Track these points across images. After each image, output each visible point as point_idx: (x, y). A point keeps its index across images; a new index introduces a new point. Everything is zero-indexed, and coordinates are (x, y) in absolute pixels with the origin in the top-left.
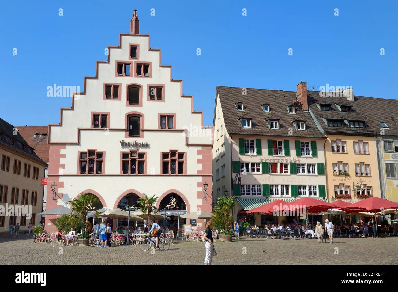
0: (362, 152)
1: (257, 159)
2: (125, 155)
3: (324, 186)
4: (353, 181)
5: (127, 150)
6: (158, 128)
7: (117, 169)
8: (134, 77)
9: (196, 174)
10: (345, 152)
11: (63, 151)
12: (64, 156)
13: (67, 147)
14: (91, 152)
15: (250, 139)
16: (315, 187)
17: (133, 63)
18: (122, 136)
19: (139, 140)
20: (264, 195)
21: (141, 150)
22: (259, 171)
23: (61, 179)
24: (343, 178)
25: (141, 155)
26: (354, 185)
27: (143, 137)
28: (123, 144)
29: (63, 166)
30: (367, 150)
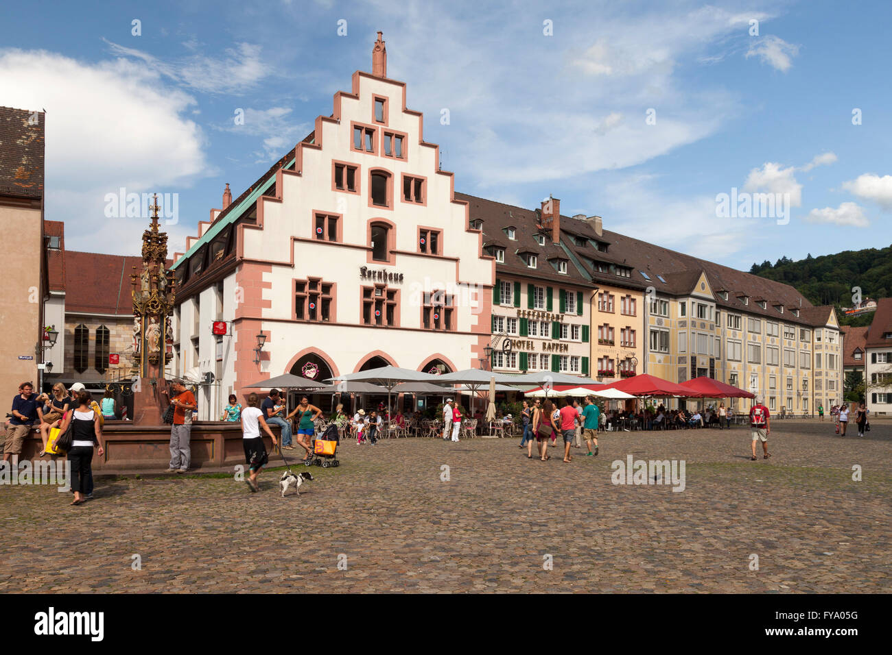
0: (627, 313)
1: (513, 313)
2: (367, 292)
3: (588, 358)
4: (617, 352)
5: (370, 283)
6: (418, 251)
7: (356, 316)
8: (382, 156)
9: (470, 331)
10: (611, 311)
11: (266, 277)
12: (268, 285)
13: (274, 268)
14: (314, 282)
15: (506, 281)
16: (576, 358)
17: (378, 131)
18: (362, 258)
19: (390, 269)
20: (521, 368)
21: (391, 285)
22: (515, 332)
23: (265, 326)
24: (607, 347)
25: (391, 294)
26: (618, 358)
27: (394, 264)
28: (364, 272)
29: (268, 304)
30: (632, 310)
